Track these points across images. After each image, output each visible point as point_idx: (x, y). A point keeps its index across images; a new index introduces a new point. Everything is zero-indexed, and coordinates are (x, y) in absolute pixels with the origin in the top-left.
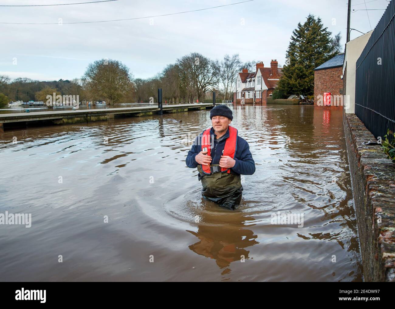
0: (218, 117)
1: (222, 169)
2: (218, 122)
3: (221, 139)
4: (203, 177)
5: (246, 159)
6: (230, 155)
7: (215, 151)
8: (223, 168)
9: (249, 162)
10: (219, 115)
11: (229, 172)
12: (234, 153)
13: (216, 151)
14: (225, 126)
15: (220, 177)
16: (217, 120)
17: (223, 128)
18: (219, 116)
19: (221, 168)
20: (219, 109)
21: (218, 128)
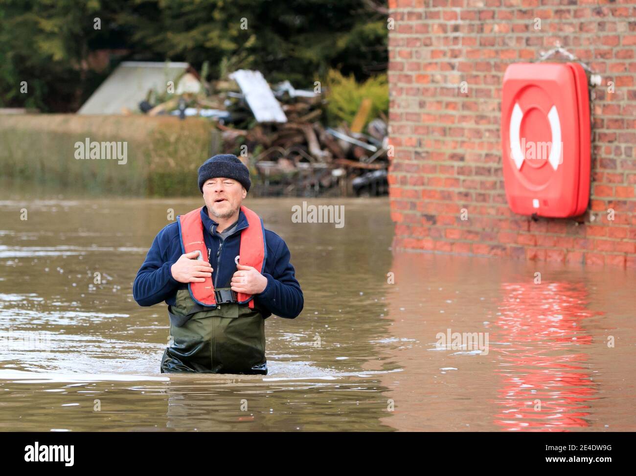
0: (219, 180)
1: (239, 295)
2: (221, 191)
3: (231, 233)
4: (193, 318)
5: (285, 278)
6: (255, 266)
7: (219, 258)
8: (243, 294)
9: (291, 285)
10: (222, 177)
11: (252, 305)
12: (261, 262)
13: (221, 258)
14: (235, 202)
15: (237, 317)
16: (219, 188)
17: (232, 205)
18: (222, 179)
19: (236, 293)
20: (221, 163)
21: (220, 207)
